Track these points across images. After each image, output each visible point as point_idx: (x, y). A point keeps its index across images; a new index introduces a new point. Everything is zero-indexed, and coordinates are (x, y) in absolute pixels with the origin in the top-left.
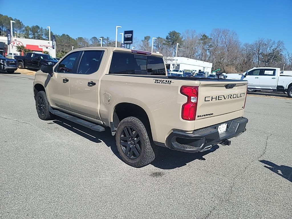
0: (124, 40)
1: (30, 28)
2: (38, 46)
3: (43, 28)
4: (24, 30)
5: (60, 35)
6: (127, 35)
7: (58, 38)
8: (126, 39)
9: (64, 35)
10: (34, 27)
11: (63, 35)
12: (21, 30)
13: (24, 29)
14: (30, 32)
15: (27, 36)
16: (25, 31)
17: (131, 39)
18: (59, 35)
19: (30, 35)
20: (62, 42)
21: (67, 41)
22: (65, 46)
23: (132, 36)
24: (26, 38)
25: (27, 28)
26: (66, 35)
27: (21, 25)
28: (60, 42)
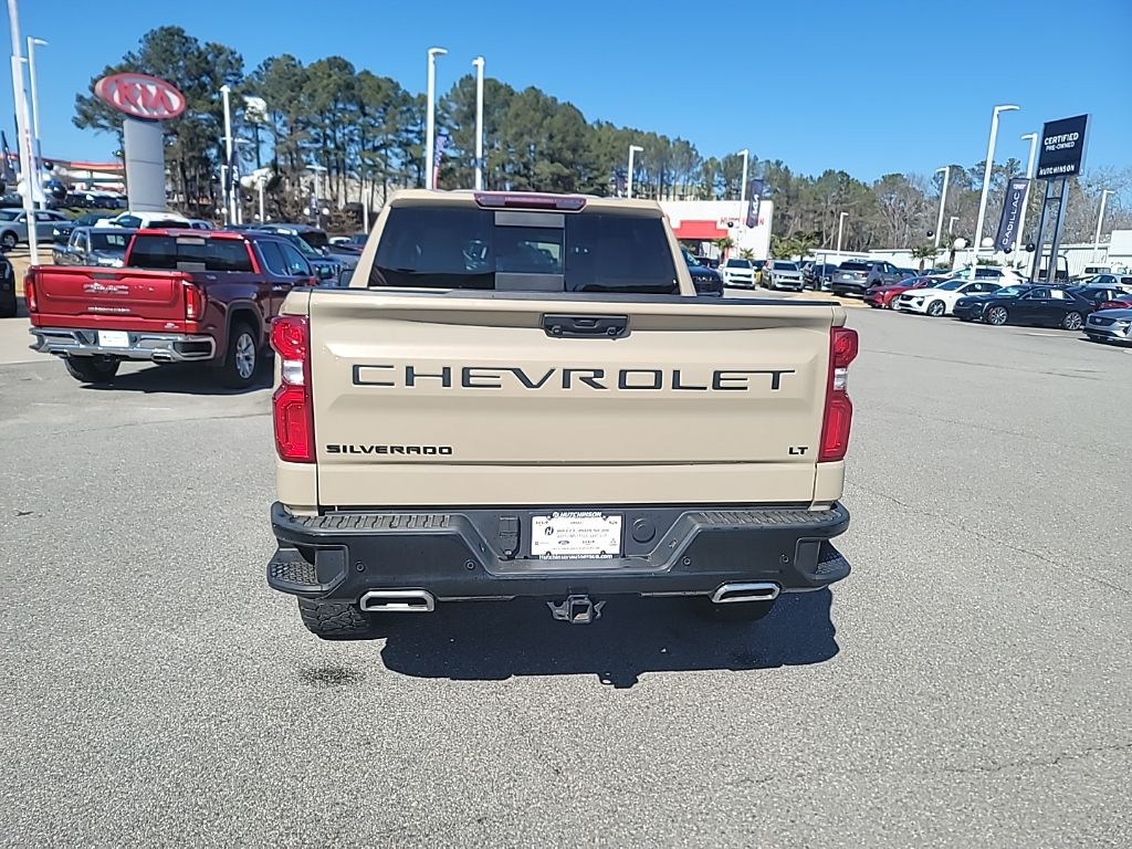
0: (1037, 162)
1: (719, 164)
2: (715, 223)
3: (760, 160)
4: (699, 174)
5: (816, 178)
6: (1055, 139)
7: (807, 186)
8: (1047, 158)
9: (828, 173)
10: (733, 159)
11: (826, 173)
12: (691, 174)
13: (699, 168)
14: (716, 176)
15: (706, 193)
16: (703, 177)
17: (1074, 156)
18: (811, 177)
19: (716, 189)
20: (820, 201)
21: (838, 193)
22: (829, 214)
23: (1079, 143)
24: (703, 198)
25: (710, 166)
26: (837, 172)
27: (691, 156)
28: (812, 201)
